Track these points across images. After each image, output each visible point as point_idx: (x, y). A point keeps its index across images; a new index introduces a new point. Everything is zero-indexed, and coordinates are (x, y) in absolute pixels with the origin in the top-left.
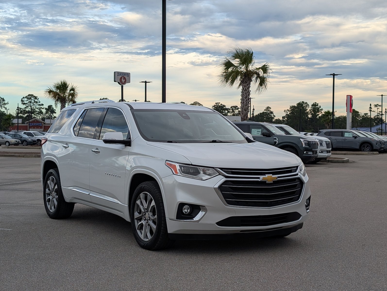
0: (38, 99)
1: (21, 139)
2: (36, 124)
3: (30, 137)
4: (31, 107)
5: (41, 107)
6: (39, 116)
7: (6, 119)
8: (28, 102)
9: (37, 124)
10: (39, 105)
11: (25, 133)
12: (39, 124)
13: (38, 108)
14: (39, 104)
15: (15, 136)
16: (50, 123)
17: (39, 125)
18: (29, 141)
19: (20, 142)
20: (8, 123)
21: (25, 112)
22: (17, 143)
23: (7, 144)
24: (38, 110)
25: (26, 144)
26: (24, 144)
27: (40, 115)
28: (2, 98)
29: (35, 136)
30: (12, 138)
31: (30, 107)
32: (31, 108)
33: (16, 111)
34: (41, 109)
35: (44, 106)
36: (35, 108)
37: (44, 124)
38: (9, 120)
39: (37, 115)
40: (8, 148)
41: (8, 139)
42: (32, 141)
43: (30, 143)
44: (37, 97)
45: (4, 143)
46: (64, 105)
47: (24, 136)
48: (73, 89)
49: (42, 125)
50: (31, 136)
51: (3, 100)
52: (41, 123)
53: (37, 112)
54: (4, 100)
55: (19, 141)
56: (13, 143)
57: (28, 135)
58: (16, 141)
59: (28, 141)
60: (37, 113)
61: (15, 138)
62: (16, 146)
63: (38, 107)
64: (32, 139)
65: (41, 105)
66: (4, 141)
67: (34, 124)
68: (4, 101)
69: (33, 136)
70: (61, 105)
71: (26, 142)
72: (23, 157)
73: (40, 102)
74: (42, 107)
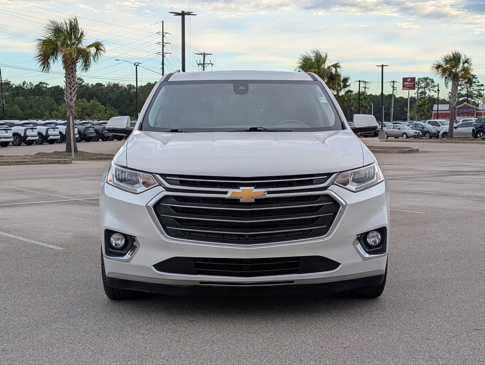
0: (476, 78)
1: (423, 130)
2: (466, 111)
3: (434, 128)
4: (467, 88)
5: (480, 88)
6: (478, 100)
7: (420, 105)
8: (464, 82)
9: (468, 110)
10: (478, 86)
11: (429, 123)
12: (470, 110)
13: (476, 90)
14: (478, 84)
15: (415, 127)
16: (482, 109)
17: (470, 112)
18: (434, 132)
19: (421, 134)
20: (422, 110)
21: (460, 95)
22: (416, 135)
23: (405, 136)
24: (476, 93)
25: (429, 136)
26: (426, 136)
27: (479, 98)
28: (431, 78)
29: (442, 125)
30: (412, 129)
31: (466, 90)
32: (468, 90)
33: (448, 94)
34: (481, 91)
35: (484, 86)
36: (472, 90)
37: (477, 110)
38: (423, 106)
39: (475, 99)
40: (386, 142)
41: (406, 131)
42: (437, 132)
43: (434, 134)
44: (475, 75)
45: (401, 135)
46: (456, 83)
47: (427, 126)
48: (466, 61)
49: (474, 111)
50: (437, 126)
51: (431, 82)
52: (473, 109)
53: (475, 95)
54: (433, 81)
55: (419, 133)
56: (411, 134)
57: (432, 125)
58: (416, 133)
59: (431, 132)
60: (476, 97)
61: (416, 128)
62: (396, 139)
63: (476, 88)
64: (436, 130)
65: (481, 86)
66: (401, 132)
67: (463, 111)
68: (433, 83)
69: (440, 126)
70: (453, 85)
71: (428, 134)
72: (384, 153)
73: (479, 82)
74: (482, 88)
